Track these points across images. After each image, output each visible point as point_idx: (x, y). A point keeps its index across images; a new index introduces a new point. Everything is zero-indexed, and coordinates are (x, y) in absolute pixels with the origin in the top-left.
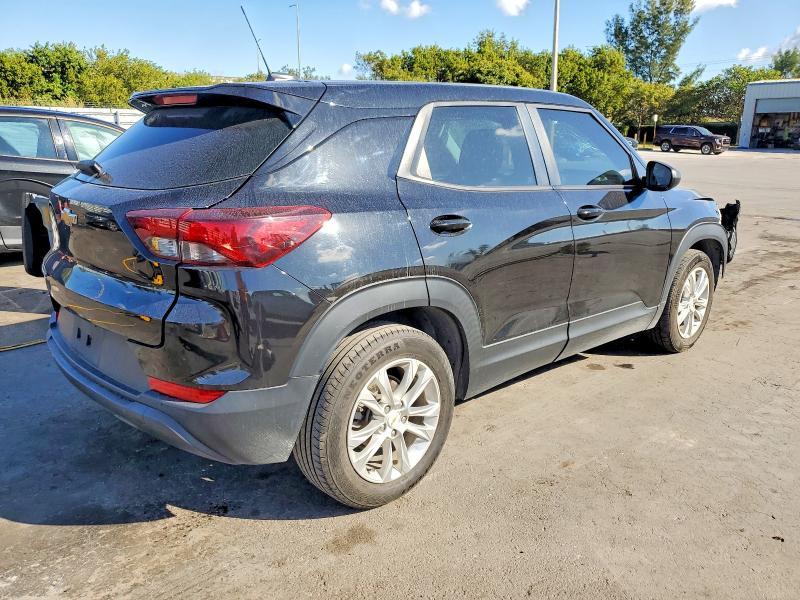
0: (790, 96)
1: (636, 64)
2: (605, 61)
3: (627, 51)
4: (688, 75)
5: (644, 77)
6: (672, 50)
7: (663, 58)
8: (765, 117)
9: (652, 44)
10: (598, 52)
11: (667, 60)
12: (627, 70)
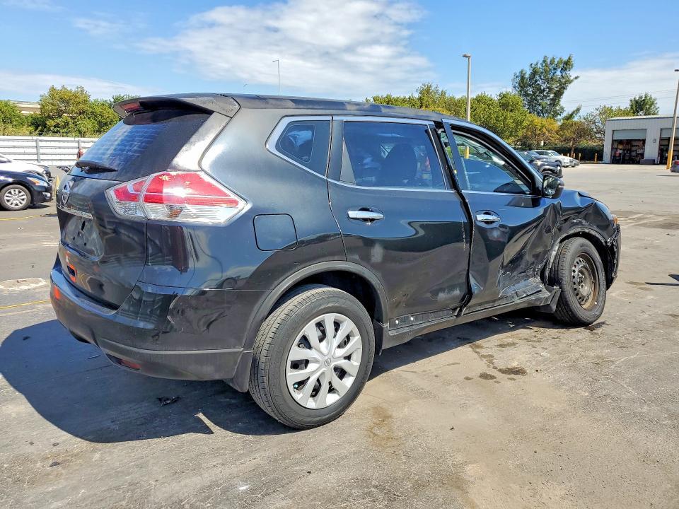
0: (638, 128)
1: (532, 104)
2: (509, 103)
3: (527, 95)
4: (570, 113)
5: (538, 113)
6: (559, 94)
7: (552, 99)
8: (621, 142)
9: (544, 90)
10: (503, 96)
11: (555, 102)
12: (526, 109)
